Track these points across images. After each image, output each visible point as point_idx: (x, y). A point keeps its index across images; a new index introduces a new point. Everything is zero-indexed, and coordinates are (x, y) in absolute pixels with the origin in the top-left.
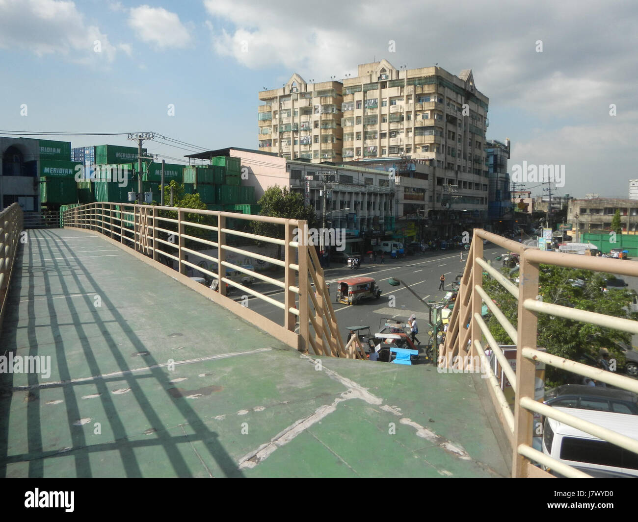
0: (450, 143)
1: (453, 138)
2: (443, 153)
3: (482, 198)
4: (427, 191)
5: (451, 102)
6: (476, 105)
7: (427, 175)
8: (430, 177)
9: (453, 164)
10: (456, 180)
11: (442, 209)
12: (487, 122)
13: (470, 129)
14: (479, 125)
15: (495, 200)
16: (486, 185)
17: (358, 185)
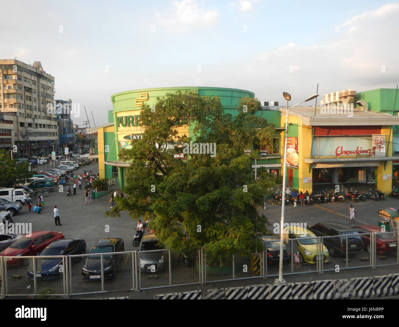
0: (28, 102)
1: (30, 100)
2: (23, 108)
3: (54, 133)
5: (27, 80)
6: (46, 81)
7: (13, 121)
10: (34, 124)
11: (23, 140)
12: (54, 90)
14: (49, 92)
16: (56, 126)
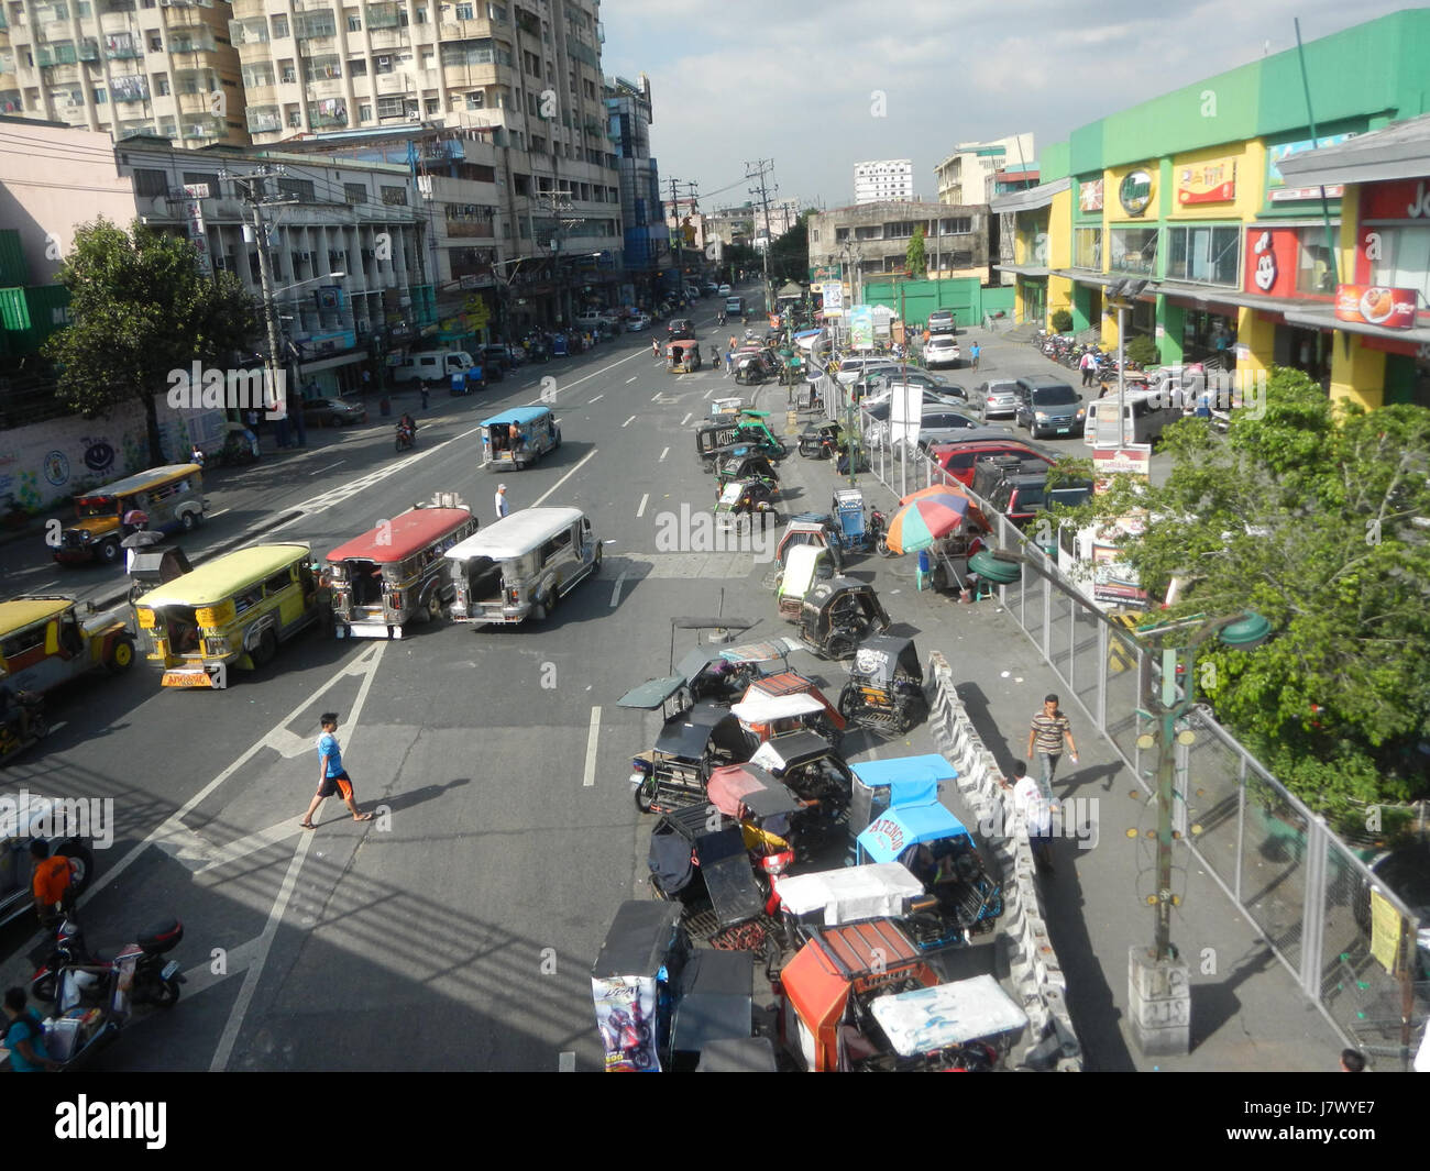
0: (532, 83)
1: (537, 72)
2: (519, 110)
3: (611, 221)
4: (498, 211)
7: (492, 168)
8: (498, 175)
9: (543, 139)
10: (556, 179)
11: (541, 255)
12: (600, 31)
14: (586, 37)
15: (634, 224)
16: (615, 190)
17: (331, 205)
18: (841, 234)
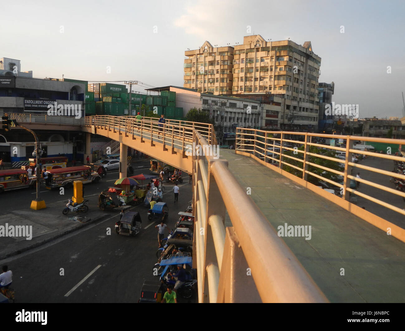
0: (296, 85)
1: (297, 82)
2: (290, 90)
3: (315, 117)
4: (280, 112)
5: (297, 61)
6: (313, 62)
7: (280, 103)
8: (282, 105)
9: (297, 97)
10: (298, 107)
11: (288, 123)
12: (319, 72)
13: (308, 76)
14: (315, 74)
15: (322, 119)
16: (317, 110)
17: (240, 108)
18: (371, 127)
